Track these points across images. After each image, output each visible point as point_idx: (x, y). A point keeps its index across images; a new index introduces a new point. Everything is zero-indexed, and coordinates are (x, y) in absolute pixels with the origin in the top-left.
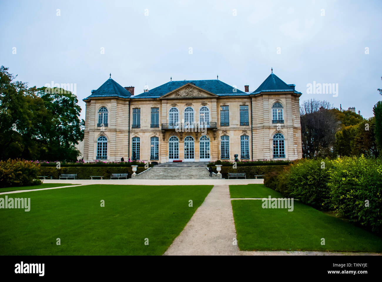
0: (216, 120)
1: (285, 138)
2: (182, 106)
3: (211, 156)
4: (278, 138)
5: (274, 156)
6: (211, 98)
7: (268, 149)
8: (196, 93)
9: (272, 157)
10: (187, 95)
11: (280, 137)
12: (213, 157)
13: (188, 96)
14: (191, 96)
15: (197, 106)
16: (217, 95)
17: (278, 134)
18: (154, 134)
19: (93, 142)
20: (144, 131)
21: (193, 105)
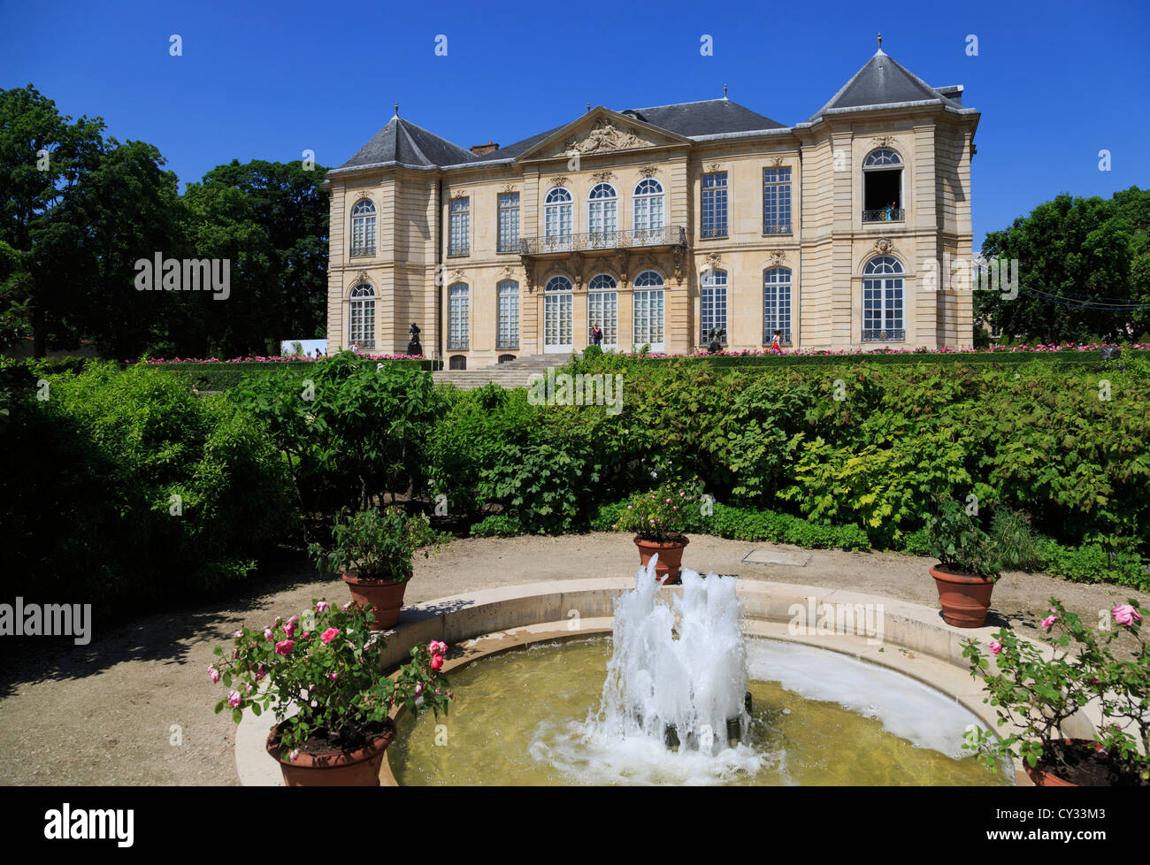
0: (685, 219)
1: (905, 271)
2: (582, 182)
3: (669, 337)
4: (881, 272)
5: (867, 336)
6: (669, 151)
7: (845, 312)
8: (623, 141)
9: (858, 338)
10: (597, 147)
11: (888, 270)
12: (676, 338)
13: (599, 150)
14: (608, 149)
15: (625, 179)
16: (687, 140)
17: (884, 260)
18: (506, 273)
19: (340, 300)
20: (479, 266)
21: (615, 176)
